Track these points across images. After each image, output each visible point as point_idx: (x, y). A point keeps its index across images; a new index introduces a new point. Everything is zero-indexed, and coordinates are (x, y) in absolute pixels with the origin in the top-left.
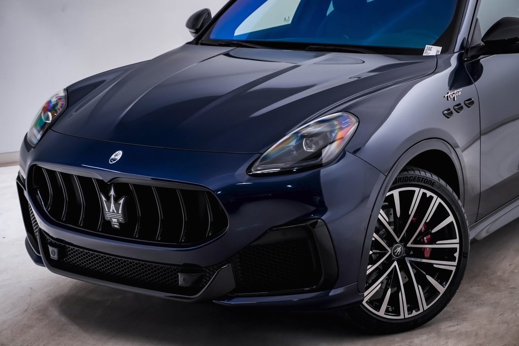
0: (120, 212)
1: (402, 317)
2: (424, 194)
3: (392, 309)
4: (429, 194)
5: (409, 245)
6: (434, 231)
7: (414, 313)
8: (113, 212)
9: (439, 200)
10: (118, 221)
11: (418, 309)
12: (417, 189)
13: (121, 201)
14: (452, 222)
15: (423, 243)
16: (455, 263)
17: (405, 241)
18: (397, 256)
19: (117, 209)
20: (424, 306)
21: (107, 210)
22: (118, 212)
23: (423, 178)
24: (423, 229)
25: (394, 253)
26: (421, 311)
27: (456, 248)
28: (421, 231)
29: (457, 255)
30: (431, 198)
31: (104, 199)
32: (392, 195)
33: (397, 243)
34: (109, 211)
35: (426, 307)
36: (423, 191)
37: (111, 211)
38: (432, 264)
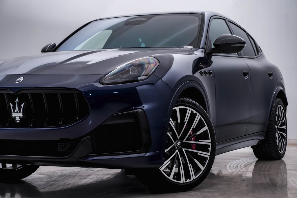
0: (21, 111)
1: (182, 182)
2: (192, 112)
3: (176, 177)
4: (195, 112)
5: (184, 141)
6: (198, 133)
7: (188, 180)
8: (17, 112)
9: (200, 116)
10: (20, 118)
11: (190, 178)
12: (188, 108)
13: (22, 105)
14: (207, 129)
15: (192, 141)
16: (209, 154)
17: (182, 139)
18: (178, 147)
19: (20, 110)
20: (193, 177)
21: (13, 112)
22: (20, 112)
23: (191, 103)
24: (191, 133)
25: (176, 145)
26: (192, 179)
27: (209, 145)
28: (190, 134)
29: (210, 149)
30: (196, 114)
31: (11, 105)
32: (176, 110)
33: (178, 139)
34: (14, 112)
35: (195, 178)
36: (191, 109)
37: (16, 112)
38: (197, 153)
